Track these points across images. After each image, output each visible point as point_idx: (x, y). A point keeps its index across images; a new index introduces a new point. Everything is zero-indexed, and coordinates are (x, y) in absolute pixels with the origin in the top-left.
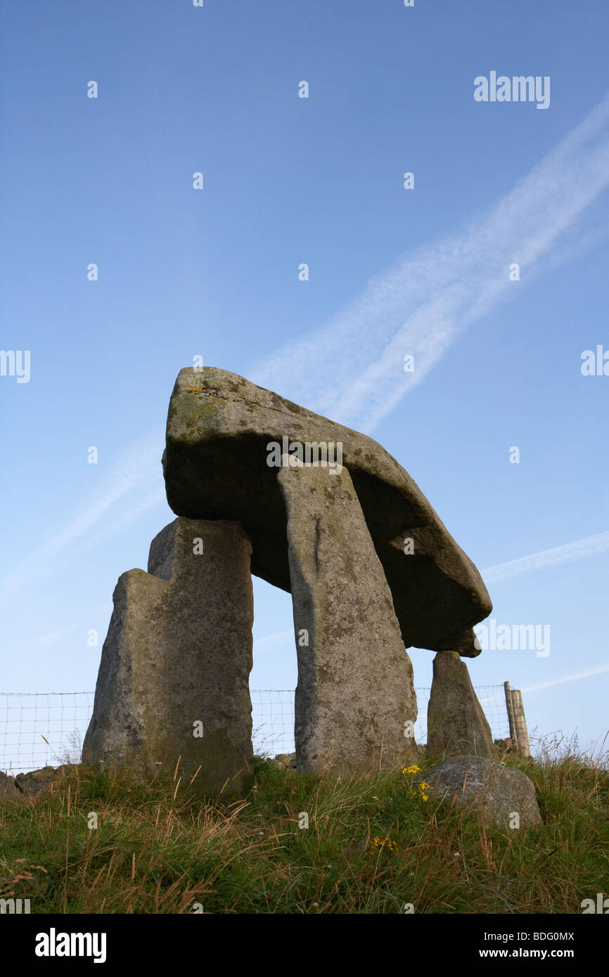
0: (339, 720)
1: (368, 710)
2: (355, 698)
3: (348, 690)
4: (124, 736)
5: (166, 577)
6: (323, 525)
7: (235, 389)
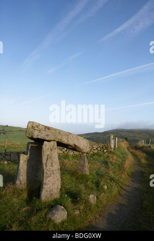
0: (47, 191)
1: (51, 189)
2: (50, 187)
3: (49, 186)
4: (19, 182)
5: (27, 154)
6: (49, 157)
7: (37, 127)
